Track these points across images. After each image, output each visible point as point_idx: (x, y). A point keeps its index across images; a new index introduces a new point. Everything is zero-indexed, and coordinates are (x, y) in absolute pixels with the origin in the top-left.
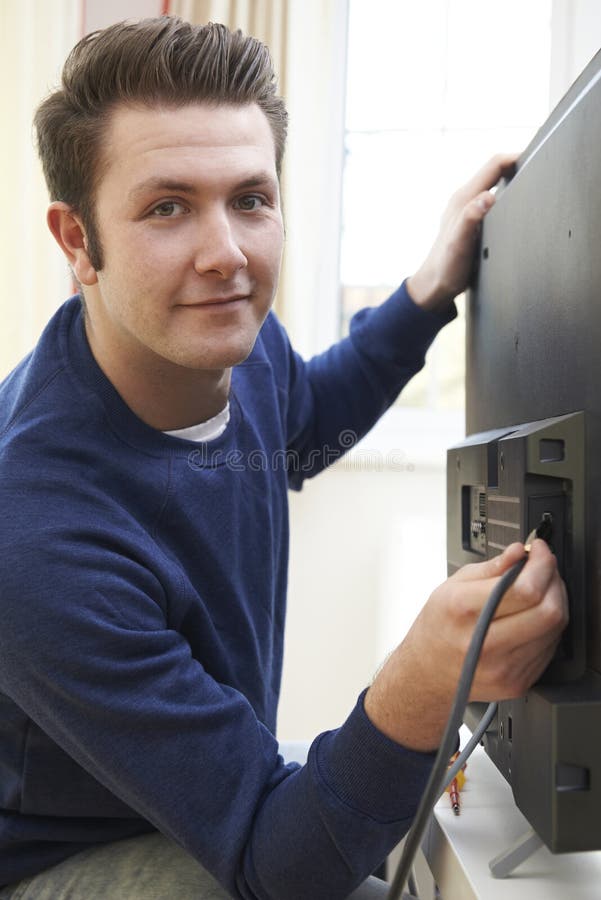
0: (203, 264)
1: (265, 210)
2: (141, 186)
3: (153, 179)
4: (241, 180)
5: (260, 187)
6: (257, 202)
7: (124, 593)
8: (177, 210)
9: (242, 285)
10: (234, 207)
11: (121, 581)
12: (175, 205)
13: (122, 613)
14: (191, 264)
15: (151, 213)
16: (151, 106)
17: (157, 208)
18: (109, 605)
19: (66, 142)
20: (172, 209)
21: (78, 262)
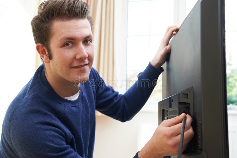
0: (78, 57)
1: (91, 43)
2: (62, 39)
3: (65, 37)
4: (86, 37)
5: (89, 38)
6: (89, 42)
7: (56, 136)
8: (70, 45)
9: (87, 61)
10: (84, 43)
11: (55, 133)
12: (70, 43)
13: (56, 141)
14: (75, 57)
15: (64, 46)
16: (63, 20)
17: (65, 44)
18: (52, 139)
19: (41, 29)
20: (69, 44)
21: (44, 58)
